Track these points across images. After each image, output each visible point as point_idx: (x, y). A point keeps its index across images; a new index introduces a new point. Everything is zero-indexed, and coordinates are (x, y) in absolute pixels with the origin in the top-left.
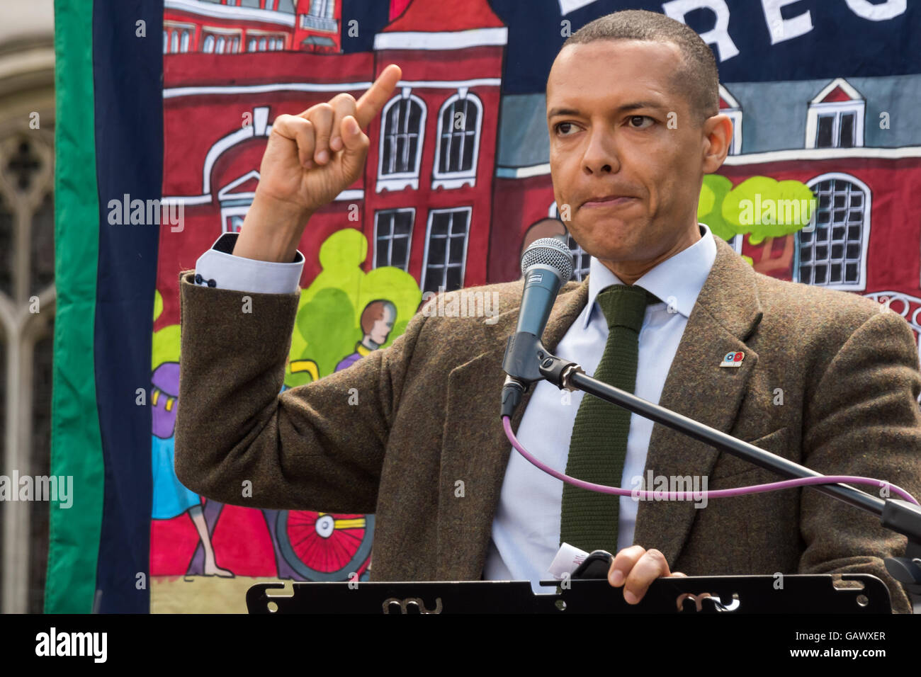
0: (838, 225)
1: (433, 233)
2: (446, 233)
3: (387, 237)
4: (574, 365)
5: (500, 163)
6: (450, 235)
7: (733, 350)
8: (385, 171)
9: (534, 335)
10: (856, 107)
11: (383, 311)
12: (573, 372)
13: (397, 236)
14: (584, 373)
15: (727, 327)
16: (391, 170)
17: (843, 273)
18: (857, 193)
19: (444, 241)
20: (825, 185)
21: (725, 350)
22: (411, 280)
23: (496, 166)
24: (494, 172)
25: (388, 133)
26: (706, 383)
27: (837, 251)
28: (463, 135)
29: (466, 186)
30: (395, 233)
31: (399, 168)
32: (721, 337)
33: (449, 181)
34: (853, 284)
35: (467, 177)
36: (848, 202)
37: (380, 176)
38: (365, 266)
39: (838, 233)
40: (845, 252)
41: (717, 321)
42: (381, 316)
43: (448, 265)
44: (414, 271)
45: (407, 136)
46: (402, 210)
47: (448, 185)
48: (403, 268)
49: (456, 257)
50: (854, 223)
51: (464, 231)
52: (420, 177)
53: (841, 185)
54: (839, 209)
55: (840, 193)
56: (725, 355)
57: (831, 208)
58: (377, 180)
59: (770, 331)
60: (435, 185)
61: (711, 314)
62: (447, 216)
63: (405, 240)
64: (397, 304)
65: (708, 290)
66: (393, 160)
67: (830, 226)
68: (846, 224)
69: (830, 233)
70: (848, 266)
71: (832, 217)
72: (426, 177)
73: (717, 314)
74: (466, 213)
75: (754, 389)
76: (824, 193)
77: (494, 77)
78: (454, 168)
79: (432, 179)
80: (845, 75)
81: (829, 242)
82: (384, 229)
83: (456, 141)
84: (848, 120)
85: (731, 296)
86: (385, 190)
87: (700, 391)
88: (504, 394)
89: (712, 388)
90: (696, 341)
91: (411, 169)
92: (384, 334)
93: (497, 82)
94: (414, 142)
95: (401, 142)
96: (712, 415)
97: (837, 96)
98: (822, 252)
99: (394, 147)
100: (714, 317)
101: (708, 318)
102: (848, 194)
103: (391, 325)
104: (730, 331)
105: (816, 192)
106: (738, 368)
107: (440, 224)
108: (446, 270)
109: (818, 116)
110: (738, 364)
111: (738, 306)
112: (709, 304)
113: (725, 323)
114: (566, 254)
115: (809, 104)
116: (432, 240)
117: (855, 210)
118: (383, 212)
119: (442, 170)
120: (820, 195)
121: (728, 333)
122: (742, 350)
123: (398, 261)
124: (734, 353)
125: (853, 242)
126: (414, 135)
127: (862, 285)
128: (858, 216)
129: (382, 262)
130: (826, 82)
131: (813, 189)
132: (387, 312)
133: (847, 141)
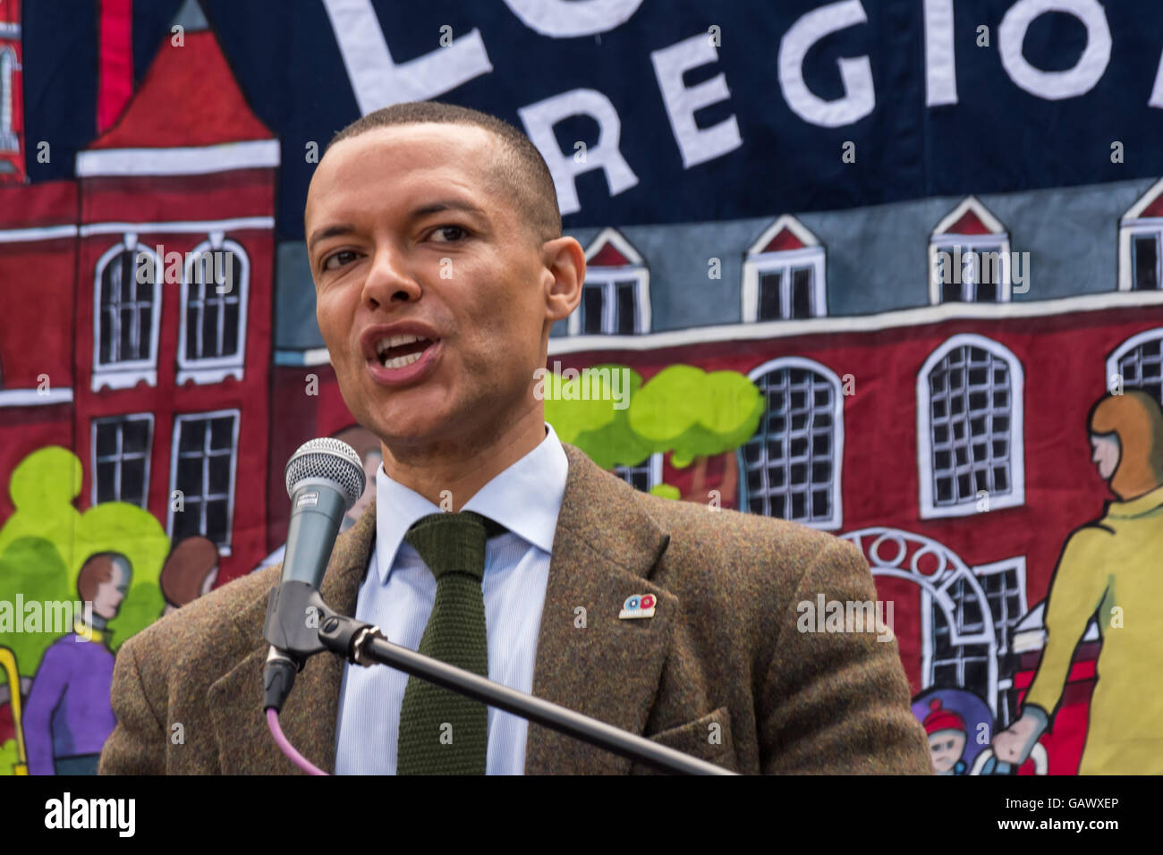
0: (798, 434)
1: (182, 449)
2: (202, 449)
3: (112, 458)
4: (370, 627)
5: (280, 342)
6: (208, 451)
7: (636, 593)
8: (105, 359)
9: (308, 585)
10: (812, 258)
11: (110, 568)
12: (369, 638)
13: (128, 457)
14: (385, 639)
15: (616, 560)
16: (113, 357)
17: (809, 505)
18: (822, 387)
19: (199, 462)
20: (775, 377)
21: (622, 593)
22: (152, 522)
23: (273, 349)
24: (271, 358)
25: (106, 301)
26: (603, 642)
27: (798, 474)
28: (221, 304)
29: (229, 380)
30: (125, 451)
31: (126, 354)
32: (612, 575)
33: (204, 372)
34: (824, 520)
35: (232, 365)
36: (811, 399)
37: (97, 367)
38: (80, 503)
39: (798, 447)
40: (810, 473)
41: (598, 552)
42: (108, 577)
43: (207, 497)
44: (157, 506)
45: (135, 306)
46: (134, 417)
47: (202, 378)
48: (138, 504)
49: (219, 484)
50: (821, 431)
51: (229, 445)
52: (159, 368)
53: (798, 375)
54: (798, 411)
55: (798, 387)
56: (623, 601)
57: (786, 409)
58: (91, 372)
59: (680, 564)
60: (182, 378)
61: (586, 542)
62: (201, 425)
63: (141, 462)
64: (133, 558)
65: (572, 509)
66: (116, 343)
67: (786, 437)
68: (808, 431)
69: (786, 446)
70: (816, 494)
71: (789, 423)
72: (167, 367)
73: (597, 541)
74: (230, 420)
75: (677, 652)
76: (775, 388)
77: (262, 214)
78: (210, 352)
79: (176, 369)
80: (795, 210)
81: (787, 462)
82: (106, 446)
83: (211, 312)
84: (802, 279)
85: (606, 516)
86: (106, 389)
87: (598, 653)
88: (267, 675)
89: (615, 650)
90: (575, 583)
91: (144, 354)
92: (114, 602)
93: (267, 223)
94: (146, 315)
95: (126, 316)
96: (621, 688)
97: (785, 242)
98: (776, 476)
99: (117, 323)
100: (591, 546)
101: (584, 549)
102: (810, 388)
103: (123, 589)
104: (623, 566)
105: (764, 387)
106: (650, 619)
107: (193, 436)
108: (204, 506)
109: (760, 273)
110: (650, 612)
111: (621, 528)
112: (580, 528)
113: (610, 553)
114: (351, 462)
115: (744, 256)
116: (182, 461)
117: (822, 410)
118: (104, 421)
119: (192, 354)
120: (769, 390)
121: (619, 568)
122: (648, 591)
123: (131, 493)
124: (639, 597)
125: (821, 458)
126: (145, 304)
127: (836, 520)
128: (825, 420)
129: (106, 496)
130: (767, 221)
131: (758, 382)
132: (117, 570)
133: (802, 308)
